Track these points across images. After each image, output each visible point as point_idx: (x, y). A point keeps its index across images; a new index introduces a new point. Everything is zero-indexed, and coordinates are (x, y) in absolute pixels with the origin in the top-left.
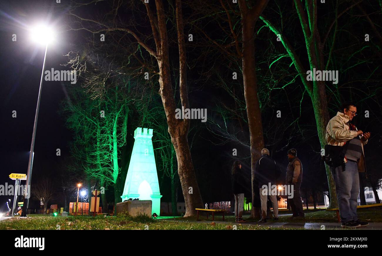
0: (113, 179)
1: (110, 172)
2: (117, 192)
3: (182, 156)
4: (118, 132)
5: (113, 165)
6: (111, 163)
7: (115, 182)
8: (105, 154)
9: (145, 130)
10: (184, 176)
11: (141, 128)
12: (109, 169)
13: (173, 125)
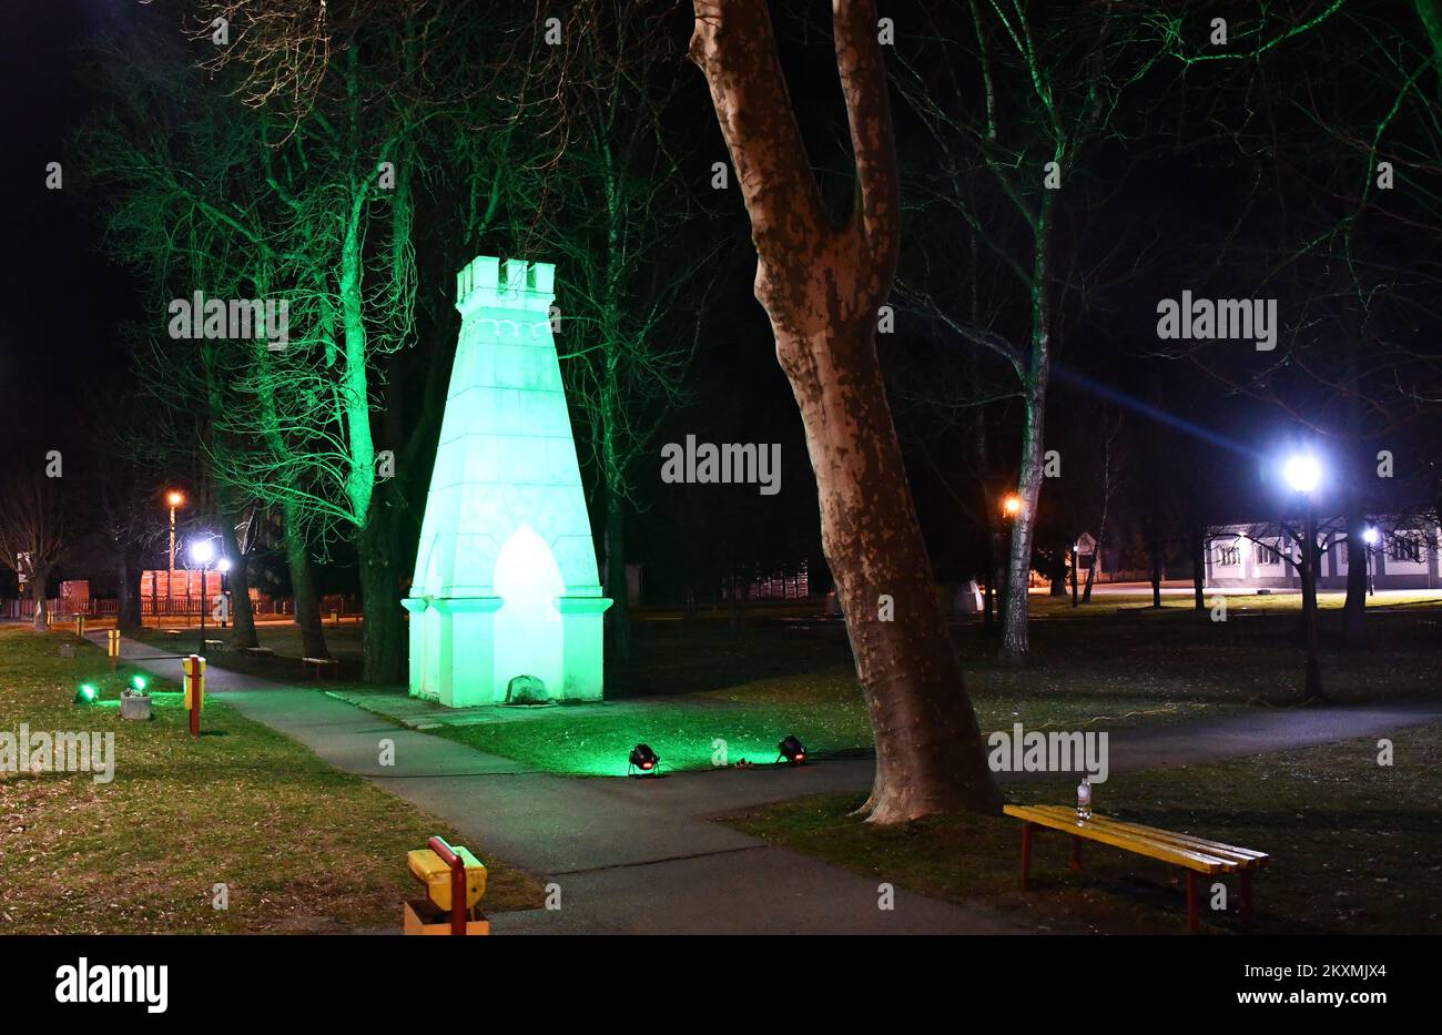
0: (348, 507)
1: (337, 472)
2: (372, 567)
3: (852, 450)
4: (372, 281)
5: (348, 440)
6: (341, 430)
7: (359, 518)
8: (305, 385)
9: (516, 267)
10: (866, 569)
11: (496, 260)
12: (330, 461)
13: (790, 257)
